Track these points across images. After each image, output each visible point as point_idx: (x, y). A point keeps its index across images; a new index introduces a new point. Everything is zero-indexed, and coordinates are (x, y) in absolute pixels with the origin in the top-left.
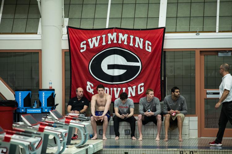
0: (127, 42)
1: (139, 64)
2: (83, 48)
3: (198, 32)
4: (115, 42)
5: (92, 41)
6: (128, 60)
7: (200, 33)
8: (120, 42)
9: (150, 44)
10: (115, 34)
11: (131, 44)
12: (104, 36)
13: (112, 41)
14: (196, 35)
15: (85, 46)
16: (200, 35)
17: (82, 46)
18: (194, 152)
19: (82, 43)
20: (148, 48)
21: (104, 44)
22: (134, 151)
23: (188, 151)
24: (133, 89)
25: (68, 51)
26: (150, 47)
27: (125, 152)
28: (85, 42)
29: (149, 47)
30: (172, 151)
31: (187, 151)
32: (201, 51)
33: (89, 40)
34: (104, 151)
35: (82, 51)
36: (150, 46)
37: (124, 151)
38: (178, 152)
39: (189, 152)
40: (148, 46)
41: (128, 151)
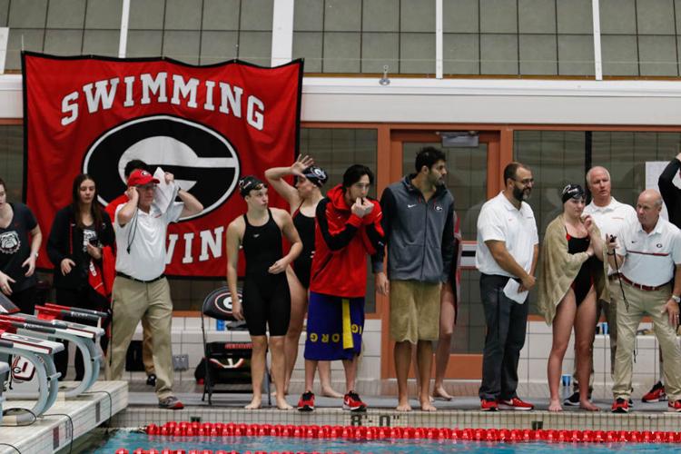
0: (198, 100)
1: (232, 162)
2: (69, 114)
3: (385, 75)
4: (163, 98)
5: (94, 90)
6: (201, 153)
7: (392, 80)
8: (176, 100)
9: (261, 107)
10: (162, 76)
11: (209, 106)
12: (129, 81)
13: (154, 97)
14: (381, 83)
15: (75, 108)
16: (391, 85)
17: (65, 108)
18: (392, 417)
19: (67, 98)
20: (255, 119)
21: (129, 102)
22: (219, 413)
23: (376, 415)
24: (214, 236)
25: (21, 122)
26: (260, 117)
27: (193, 415)
28: (75, 95)
29: (258, 114)
30: (330, 414)
31: (372, 414)
32: (392, 131)
33: (87, 88)
34: (132, 413)
35: (65, 121)
36: (260, 111)
37: (189, 413)
38: (346, 416)
39: (378, 417)
40: (254, 114)
41: (202, 413)
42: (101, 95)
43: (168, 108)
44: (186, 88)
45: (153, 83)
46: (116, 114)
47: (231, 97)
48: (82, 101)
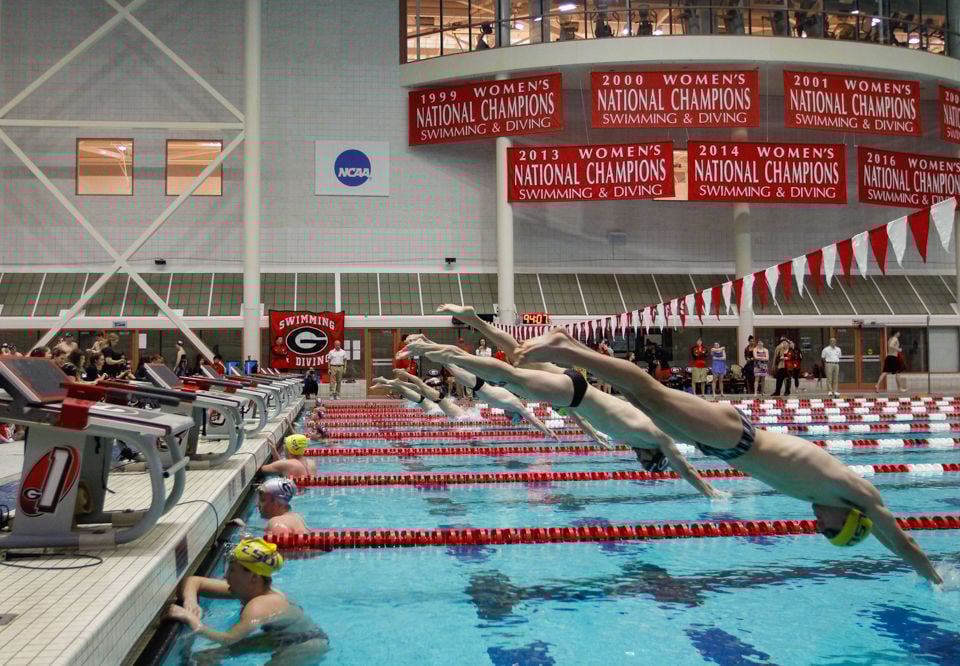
0: (316, 322)
1: (326, 338)
2: (282, 326)
4: (307, 321)
5: (288, 320)
6: (317, 336)
8: (310, 322)
9: (333, 323)
10: (307, 316)
11: (319, 323)
12: (298, 317)
13: (304, 321)
15: (283, 324)
17: (281, 324)
19: (281, 322)
20: (332, 327)
21: (298, 323)
25: (268, 328)
28: (283, 321)
33: (286, 319)
35: (281, 328)
40: (332, 325)
42: (290, 321)
43: (308, 324)
44: (313, 319)
45: (304, 318)
46: (294, 326)
47: (325, 321)
48: (285, 323)
